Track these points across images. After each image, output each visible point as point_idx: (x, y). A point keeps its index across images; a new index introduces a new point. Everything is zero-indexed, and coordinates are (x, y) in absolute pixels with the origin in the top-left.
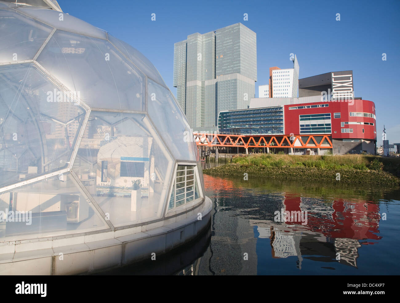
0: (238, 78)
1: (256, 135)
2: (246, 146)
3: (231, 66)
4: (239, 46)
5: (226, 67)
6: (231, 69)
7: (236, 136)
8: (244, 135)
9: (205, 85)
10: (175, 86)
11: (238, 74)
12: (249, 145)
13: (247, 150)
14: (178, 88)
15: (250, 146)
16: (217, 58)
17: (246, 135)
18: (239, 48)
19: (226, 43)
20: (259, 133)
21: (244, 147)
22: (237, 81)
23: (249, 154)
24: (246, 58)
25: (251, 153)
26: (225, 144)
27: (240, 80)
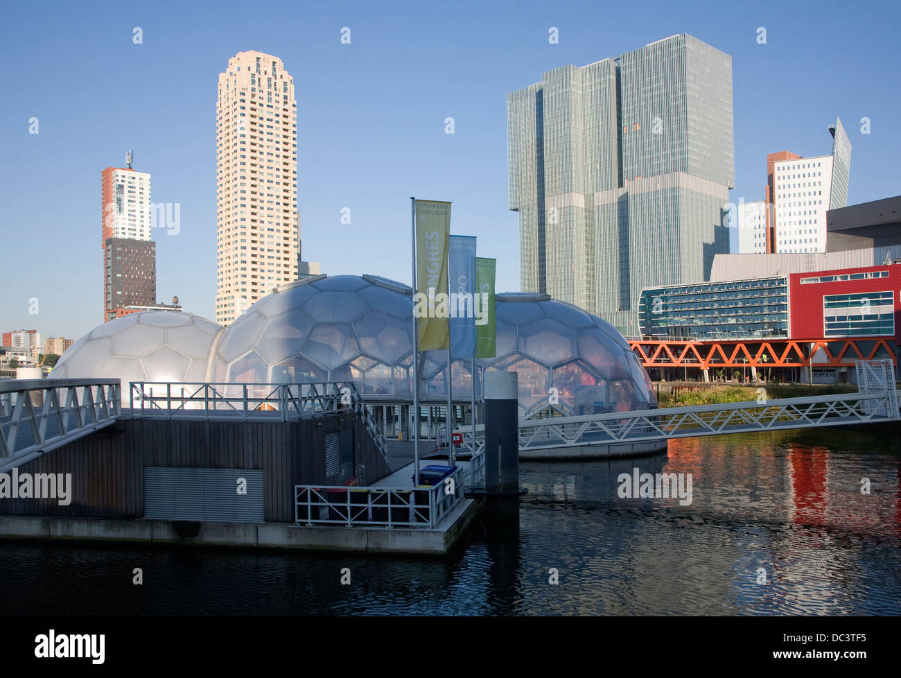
0: (683, 184)
1: (726, 340)
2: (704, 366)
3: (664, 153)
4: (684, 98)
5: (650, 156)
6: (664, 161)
7: (682, 343)
8: (699, 341)
9: (595, 205)
10: (514, 207)
11: (682, 175)
12: (710, 362)
13: (706, 373)
14: (523, 214)
15: (713, 365)
16: (624, 130)
17: (703, 340)
18: (685, 104)
19: (649, 91)
20: (733, 335)
21: (699, 367)
22: (681, 193)
23: (712, 381)
24: (704, 130)
25: (715, 379)
26: (656, 361)
27: (687, 190)
